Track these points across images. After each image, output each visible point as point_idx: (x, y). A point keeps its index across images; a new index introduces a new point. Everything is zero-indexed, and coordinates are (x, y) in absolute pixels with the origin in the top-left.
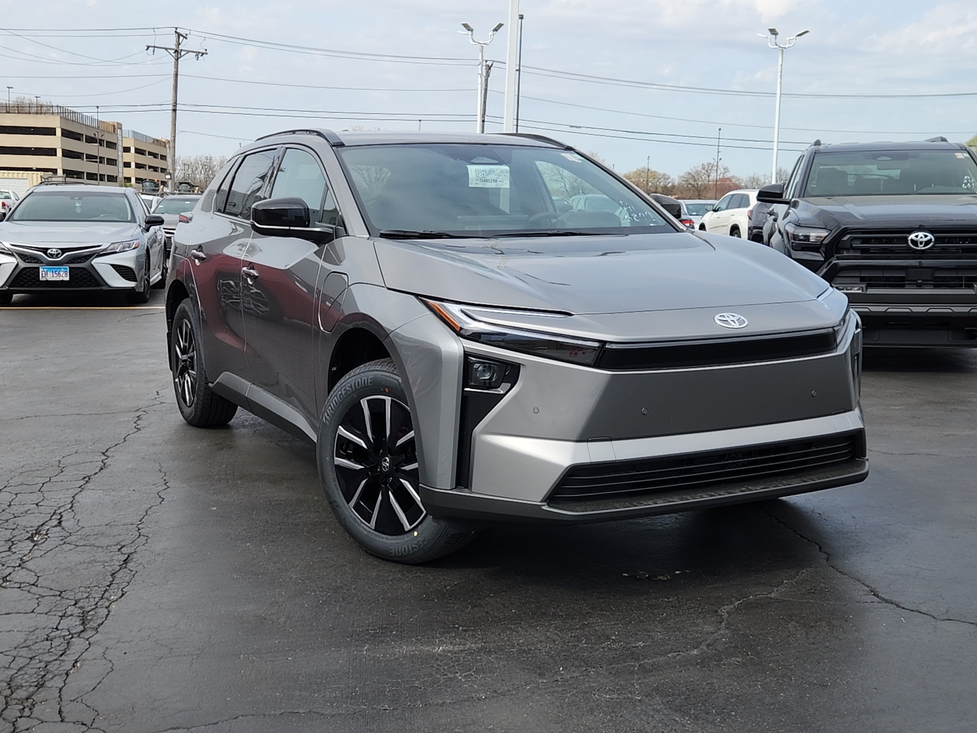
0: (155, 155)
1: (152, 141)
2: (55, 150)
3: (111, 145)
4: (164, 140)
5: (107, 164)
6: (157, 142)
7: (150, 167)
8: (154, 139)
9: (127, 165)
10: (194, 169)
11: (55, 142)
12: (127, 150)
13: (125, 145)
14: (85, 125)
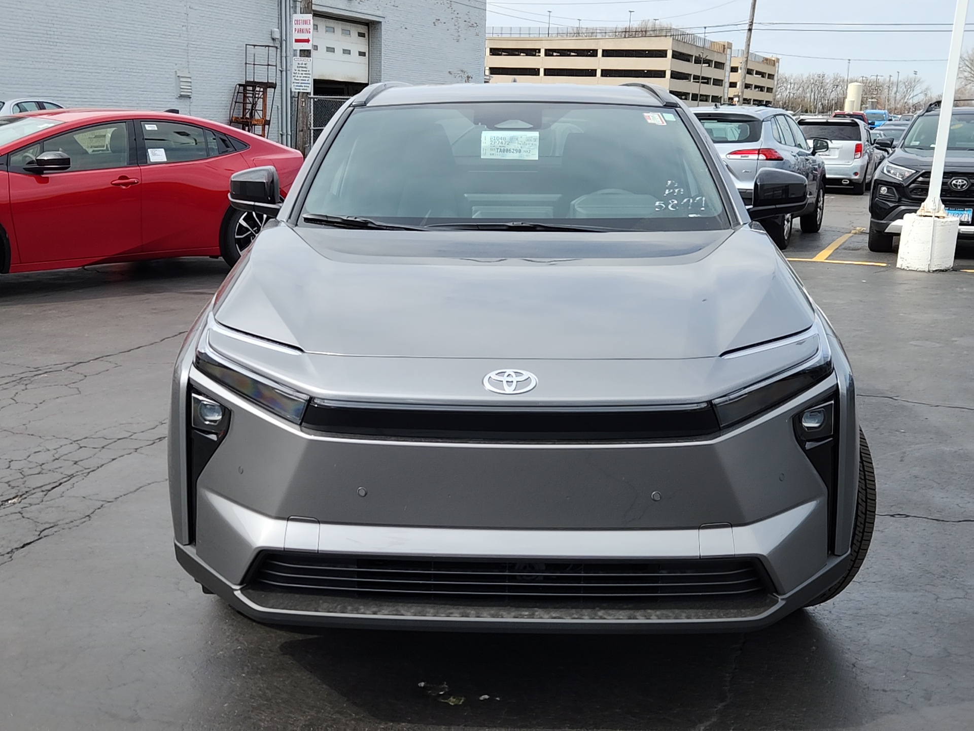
0: (762, 74)
1: (761, 60)
2: (664, 72)
3: (719, 65)
4: (773, 59)
5: (713, 84)
6: (766, 61)
7: (756, 87)
8: (764, 58)
9: (733, 85)
10: (805, 87)
11: (665, 64)
12: (734, 70)
13: (732, 65)
14: (696, 46)
